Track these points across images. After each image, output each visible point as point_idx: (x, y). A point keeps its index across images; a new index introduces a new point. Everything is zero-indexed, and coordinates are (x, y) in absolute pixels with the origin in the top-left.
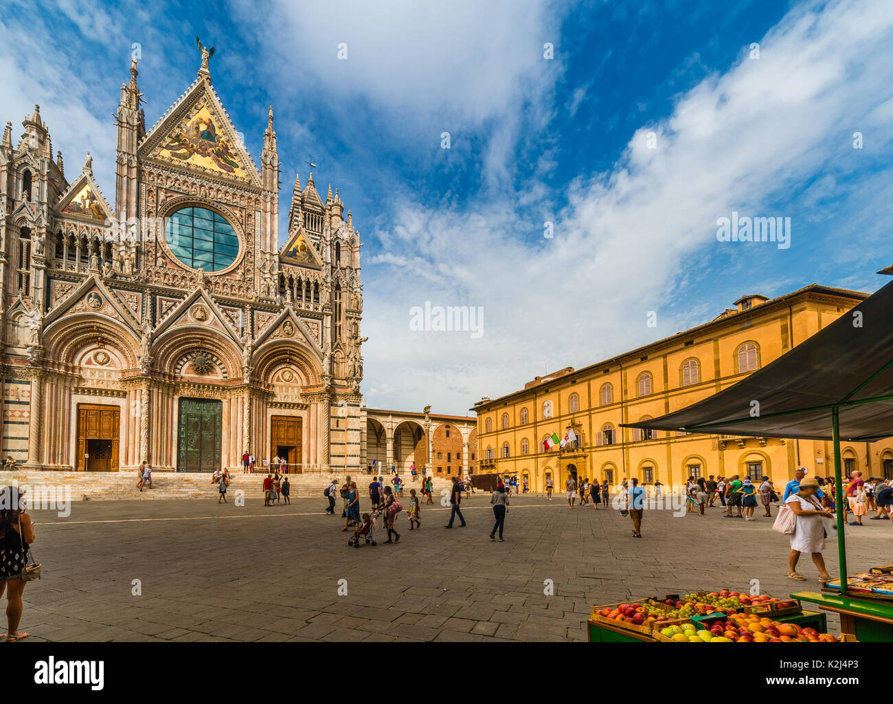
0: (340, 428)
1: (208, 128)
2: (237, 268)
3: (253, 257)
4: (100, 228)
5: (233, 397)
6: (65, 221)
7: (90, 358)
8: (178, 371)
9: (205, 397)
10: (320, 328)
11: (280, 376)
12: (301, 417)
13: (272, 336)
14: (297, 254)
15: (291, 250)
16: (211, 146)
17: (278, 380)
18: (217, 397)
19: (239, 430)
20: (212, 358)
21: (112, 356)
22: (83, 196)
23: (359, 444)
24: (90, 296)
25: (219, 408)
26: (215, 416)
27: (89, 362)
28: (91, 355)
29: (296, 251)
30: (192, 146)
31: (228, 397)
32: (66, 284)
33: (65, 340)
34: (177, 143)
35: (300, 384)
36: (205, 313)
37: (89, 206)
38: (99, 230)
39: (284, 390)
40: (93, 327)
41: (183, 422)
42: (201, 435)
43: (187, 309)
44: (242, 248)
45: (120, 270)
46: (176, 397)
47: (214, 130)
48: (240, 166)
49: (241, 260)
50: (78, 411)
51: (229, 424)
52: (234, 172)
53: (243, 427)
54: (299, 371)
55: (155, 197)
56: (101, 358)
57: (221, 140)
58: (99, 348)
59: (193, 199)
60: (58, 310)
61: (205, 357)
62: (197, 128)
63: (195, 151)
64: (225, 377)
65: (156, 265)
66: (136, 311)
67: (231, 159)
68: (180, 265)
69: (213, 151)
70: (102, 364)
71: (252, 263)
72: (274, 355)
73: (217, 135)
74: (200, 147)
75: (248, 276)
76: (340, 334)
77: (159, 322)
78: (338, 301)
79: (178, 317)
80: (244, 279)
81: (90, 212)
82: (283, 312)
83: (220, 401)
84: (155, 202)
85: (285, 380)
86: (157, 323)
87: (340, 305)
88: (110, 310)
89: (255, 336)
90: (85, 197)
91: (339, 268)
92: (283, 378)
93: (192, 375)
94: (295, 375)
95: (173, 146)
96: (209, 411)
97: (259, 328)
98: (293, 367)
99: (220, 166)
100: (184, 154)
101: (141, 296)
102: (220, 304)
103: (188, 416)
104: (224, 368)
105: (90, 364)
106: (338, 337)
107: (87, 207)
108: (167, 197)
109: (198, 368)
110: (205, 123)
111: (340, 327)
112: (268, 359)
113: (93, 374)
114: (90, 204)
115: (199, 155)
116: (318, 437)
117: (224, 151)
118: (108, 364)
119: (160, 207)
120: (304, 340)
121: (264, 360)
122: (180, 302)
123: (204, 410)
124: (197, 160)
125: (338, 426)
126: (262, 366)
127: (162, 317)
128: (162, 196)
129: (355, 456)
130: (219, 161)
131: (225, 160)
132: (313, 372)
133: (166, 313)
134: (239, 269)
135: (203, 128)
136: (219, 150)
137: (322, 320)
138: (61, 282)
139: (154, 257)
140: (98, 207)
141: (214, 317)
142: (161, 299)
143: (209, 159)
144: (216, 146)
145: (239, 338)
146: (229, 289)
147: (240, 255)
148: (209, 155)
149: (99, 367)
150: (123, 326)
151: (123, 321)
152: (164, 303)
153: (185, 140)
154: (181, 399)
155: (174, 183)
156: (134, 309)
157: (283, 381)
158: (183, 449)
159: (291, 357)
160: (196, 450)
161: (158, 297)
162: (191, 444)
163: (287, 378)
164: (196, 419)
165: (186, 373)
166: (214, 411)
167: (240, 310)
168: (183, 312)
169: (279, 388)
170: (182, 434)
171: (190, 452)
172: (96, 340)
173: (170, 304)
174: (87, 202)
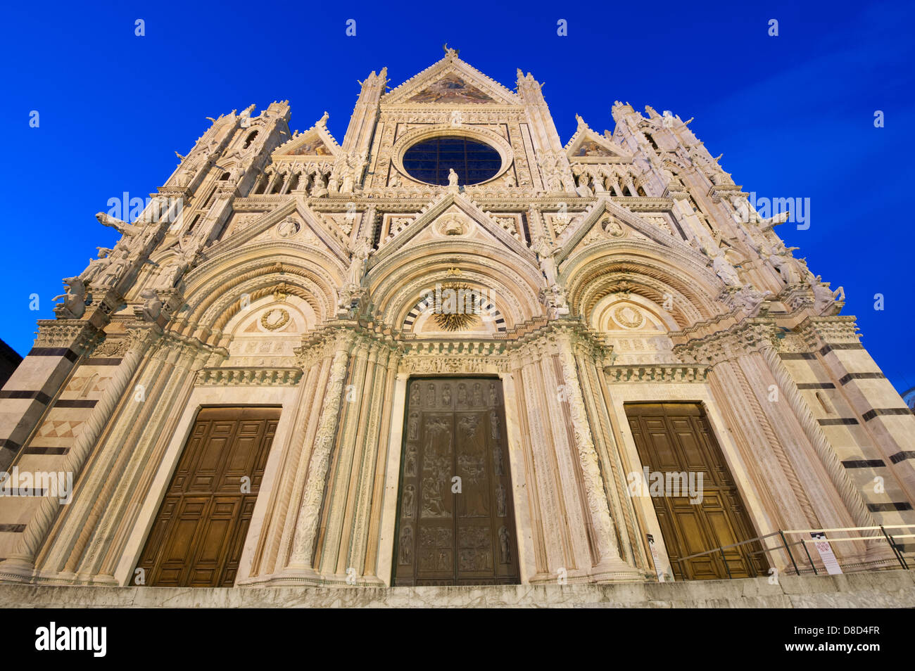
1: (455, 82)
2: (504, 175)
5: (526, 361)
7: (256, 322)
8: (407, 327)
9: (463, 371)
11: (615, 320)
12: (700, 402)
14: (589, 153)
16: (461, 91)
17: (612, 325)
18: (491, 369)
21: (293, 314)
22: (309, 144)
25: (494, 396)
26: (487, 417)
27: (252, 329)
28: (258, 315)
29: (584, 151)
30: (439, 94)
31: (514, 365)
32: (254, 215)
34: (422, 95)
35: (660, 327)
36: (461, 224)
37: (314, 149)
39: (632, 345)
40: (274, 264)
41: (411, 436)
44: (508, 156)
46: (403, 377)
48: (494, 98)
49: (508, 166)
51: (526, 430)
54: (654, 305)
56: (274, 318)
57: (471, 86)
59: (439, 127)
60: (227, 242)
62: (444, 84)
64: (500, 330)
65: (387, 185)
66: (348, 235)
67: (482, 96)
69: (462, 94)
71: (525, 167)
72: (595, 275)
73: (465, 84)
75: (522, 178)
76: (712, 228)
79: (416, 234)
80: (517, 183)
81: (314, 153)
82: (597, 205)
83: (495, 378)
84: (394, 134)
85: (629, 325)
86: (380, 245)
92: (621, 321)
93: (437, 332)
95: (417, 97)
96: (471, 404)
97: (557, 235)
98: (637, 297)
101: (360, 218)
102: (486, 210)
103: (424, 418)
106: (715, 231)
107: (311, 150)
108: (408, 130)
117: (475, 92)
119: (398, 138)
120: (652, 242)
123: (460, 402)
125: (826, 409)
127: (390, 235)
128: (403, 129)
130: (469, 99)
131: (477, 97)
133: (396, 230)
134: (507, 175)
136: (469, 92)
137: (670, 212)
138: (247, 214)
139: (385, 178)
140: (324, 149)
141: (477, 228)
142: (390, 218)
144: (466, 90)
145: (525, 249)
148: (458, 97)
149: (267, 333)
150: (324, 252)
151: (325, 248)
153: (431, 92)
154: (412, 382)
156: (347, 233)
157: (622, 326)
158: (408, 514)
159: (628, 276)
160: (444, 514)
161: (386, 216)
162: (431, 495)
163: (632, 321)
164: (443, 426)
165: (423, 330)
166: (485, 404)
167: (519, 216)
168: (425, 227)
169: (620, 342)
170: (410, 467)
171: (429, 522)
172: (275, 288)
173: (404, 220)
174: (313, 146)
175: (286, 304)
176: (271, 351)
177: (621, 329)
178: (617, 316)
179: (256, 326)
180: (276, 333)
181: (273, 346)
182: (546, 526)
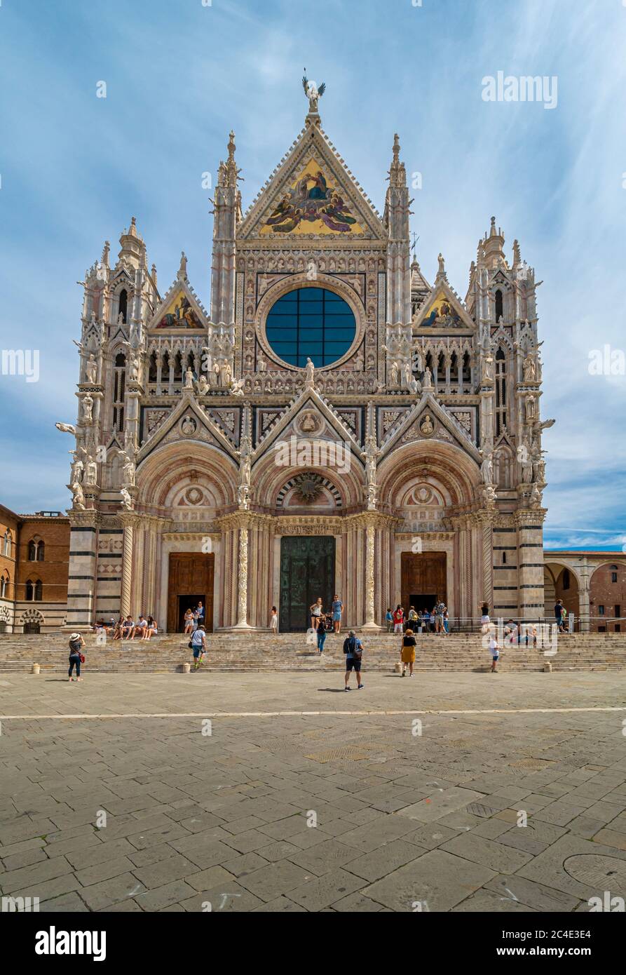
0: (509, 563)
1: (317, 184)
2: (355, 354)
3: (376, 336)
4: (194, 338)
5: (350, 530)
6: (160, 339)
7: (182, 498)
8: (280, 503)
9: (313, 533)
10: (475, 419)
11: (413, 497)
12: (445, 552)
13: (404, 440)
14: (437, 319)
15: (429, 315)
16: (321, 205)
17: (410, 502)
18: (330, 532)
19: (360, 574)
20: (321, 482)
21: (205, 492)
22: (177, 306)
23: (542, 586)
24: (185, 421)
25: (330, 547)
26: (326, 558)
27: (181, 503)
28: (183, 493)
29: (434, 315)
30: (298, 212)
31: (344, 531)
32: (159, 411)
33: (158, 478)
34: (280, 214)
35: (441, 503)
36: (315, 421)
37: (183, 315)
38: (193, 341)
39: (419, 516)
40: (186, 458)
41: (285, 568)
42: (308, 585)
43: (292, 419)
44: (361, 326)
45: (216, 383)
46: (279, 537)
47: (325, 184)
48: (358, 221)
49: (359, 344)
50: (171, 561)
51: (345, 567)
52: (350, 230)
53: (365, 570)
54: (441, 487)
55: (255, 286)
56: (194, 495)
57: (333, 193)
58: (191, 484)
59: (298, 279)
60: (151, 442)
61: (314, 480)
62: (305, 188)
63: (301, 217)
64: (338, 505)
65: (255, 371)
66: (233, 432)
67: (345, 214)
68: (283, 365)
69: (323, 211)
70: (194, 503)
71: (373, 344)
72: (406, 466)
73: (328, 189)
74: (308, 211)
75: (370, 363)
76: (504, 422)
77: (260, 441)
78: (501, 374)
79: (282, 431)
80: (364, 369)
81: (184, 322)
82: (421, 403)
83: (332, 537)
84: (255, 292)
85: (421, 501)
86: (257, 443)
87: (504, 380)
88: (205, 435)
89: (382, 442)
90: (179, 307)
91: (502, 327)
92: (416, 498)
93: (298, 507)
94: (435, 492)
95: (275, 219)
96: (317, 552)
97: (385, 431)
98: (432, 481)
99: (333, 227)
100: (287, 225)
101: (239, 412)
102: (335, 406)
103: (292, 560)
104: (337, 493)
106: (503, 428)
107: (181, 317)
108: (268, 284)
109: (306, 495)
110: (313, 179)
111: (504, 414)
112: (398, 472)
113: (185, 516)
114: (184, 313)
115: (307, 221)
116: (475, 580)
117: (337, 207)
118: (201, 502)
119: (259, 298)
120: (451, 439)
121: (393, 474)
122: (284, 412)
123: (311, 550)
124: (305, 227)
125: (504, 561)
126: (389, 484)
127: (263, 434)
128: (264, 283)
129: (536, 606)
130: (331, 221)
131: (339, 218)
132: (463, 484)
133: (268, 428)
134: (357, 356)
135: (311, 185)
136: (331, 207)
137: (477, 407)
138: (154, 409)
139: (253, 361)
140: (193, 315)
141: (326, 425)
142: (262, 412)
143: (319, 222)
144: (327, 203)
145: (359, 448)
146: (346, 385)
147: (358, 338)
148: (318, 217)
149: (192, 506)
150: (220, 451)
151: (219, 445)
152: (265, 415)
153: (290, 207)
154: (284, 539)
155: (276, 263)
156: (232, 429)
157: (417, 502)
158: (286, 604)
159: (429, 466)
160: (302, 604)
161: (258, 409)
162: (296, 596)
163: (423, 498)
164: (302, 564)
165: (289, 504)
166: (325, 551)
167: (360, 410)
168: (288, 424)
169: (412, 513)
170: (285, 583)
171: (294, 607)
172: (189, 474)
173: (272, 416)
174: (182, 311)
175: (198, 484)
176: (198, 519)
177: (415, 504)
178: (415, 495)
179: (184, 501)
180: (198, 506)
181: (198, 515)
182: (348, 610)
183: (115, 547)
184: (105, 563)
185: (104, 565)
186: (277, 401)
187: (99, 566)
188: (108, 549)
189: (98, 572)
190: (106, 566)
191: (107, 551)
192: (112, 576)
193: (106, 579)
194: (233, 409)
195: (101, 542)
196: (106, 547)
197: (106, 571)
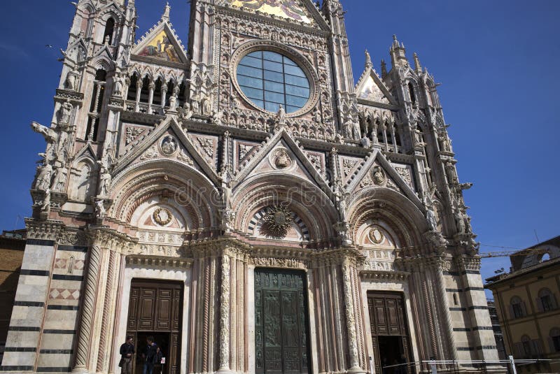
0: (459, 305)
2: (314, 108)
4: (175, 70)
5: (322, 265)
7: (150, 217)
8: (251, 231)
9: (286, 266)
19: (338, 312)
21: (175, 214)
22: (159, 41)
25: (302, 282)
27: (148, 222)
28: (151, 212)
32: (139, 128)
36: (287, 158)
37: (165, 50)
38: (174, 72)
41: (257, 303)
43: (267, 153)
44: (316, 88)
50: (132, 289)
56: (162, 216)
58: (161, 204)
61: (285, 212)
65: (231, 107)
66: (211, 157)
70: (161, 224)
75: (326, 118)
77: (240, 169)
78: (423, 143)
79: (258, 163)
80: (323, 120)
83: (303, 272)
88: (185, 155)
90: (161, 42)
91: (418, 109)
92: (371, 238)
93: (268, 237)
94: (385, 234)
96: (289, 286)
97: (346, 175)
101: (217, 140)
102: (304, 148)
103: (264, 293)
104: (305, 226)
105: (150, 225)
109: (277, 227)
113: (152, 237)
114: (165, 48)
116: (436, 320)
118: (170, 224)
122: (261, 146)
123: (283, 284)
127: (241, 162)
128: (236, 40)
133: (245, 159)
134: (316, 110)
137: (412, 165)
139: (228, 98)
141: (298, 164)
142: (238, 143)
145: (329, 187)
147: (314, 96)
149: (159, 228)
151: (199, 168)
152: (242, 146)
154: (258, 270)
155: (246, 29)
156: (210, 155)
158: (260, 344)
160: (277, 345)
162: (270, 335)
164: (274, 299)
165: (260, 234)
166: (296, 286)
168: (264, 157)
170: (258, 321)
172: (160, 193)
173: (248, 148)
174: (163, 46)
175: (168, 205)
179: (151, 221)
183: (76, 268)
184: (61, 287)
185: (58, 290)
186: (254, 136)
187: (52, 290)
188: (67, 269)
189: (51, 297)
190: (61, 291)
191: (65, 272)
192: (67, 303)
193: (59, 307)
194: (212, 137)
195: (58, 260)
196: (64, 267)
197: (60, 297)
